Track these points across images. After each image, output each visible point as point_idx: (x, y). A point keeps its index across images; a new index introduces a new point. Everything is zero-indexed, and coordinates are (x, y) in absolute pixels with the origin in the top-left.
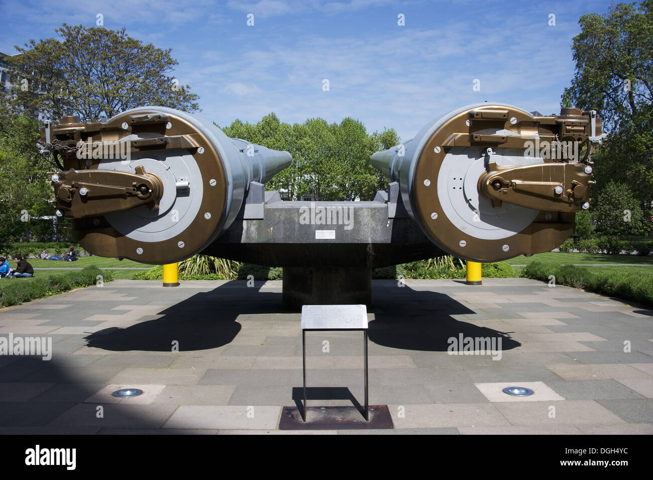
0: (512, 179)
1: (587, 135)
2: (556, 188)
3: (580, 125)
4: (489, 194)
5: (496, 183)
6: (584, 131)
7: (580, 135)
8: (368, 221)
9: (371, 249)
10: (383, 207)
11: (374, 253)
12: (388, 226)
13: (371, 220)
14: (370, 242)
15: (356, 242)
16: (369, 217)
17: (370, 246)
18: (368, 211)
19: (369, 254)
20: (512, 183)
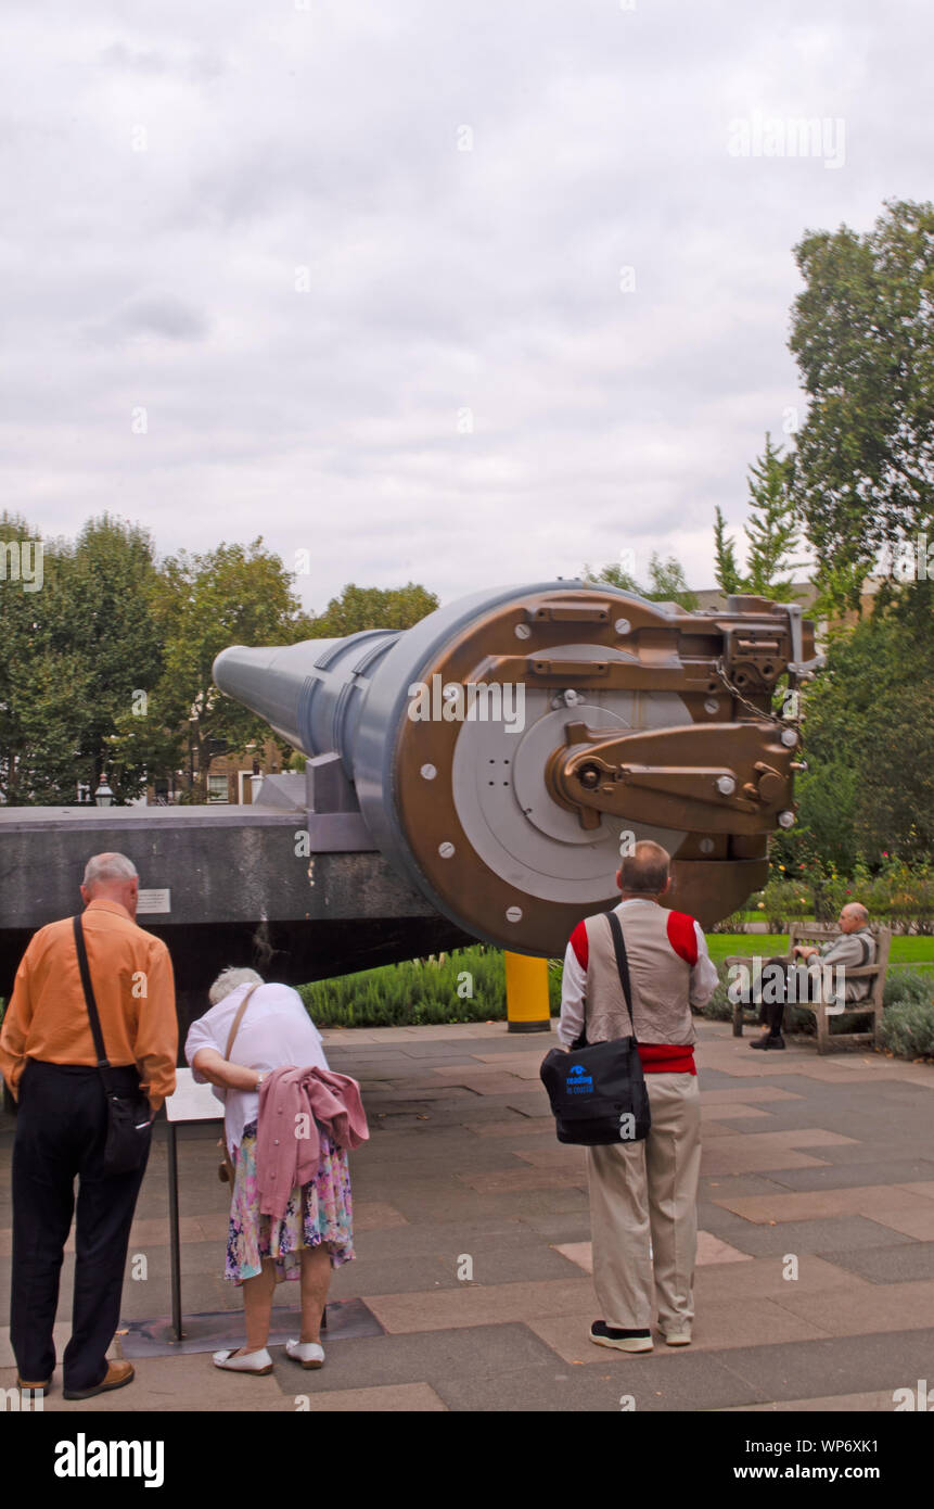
0: (624, 762)
1: (784, 660)
2: (719, 781)
3: (768, 636)
4: (571, 798)
5: (587, 771)
6: (777, 652)
7: (769, 660)
8: (256, 862)
9: (266, 937)
10: (295, 823)
11: (274, 948)
12: (310, 874)
13: (265, 859)
14: (265, 919)
15: (227, 919)
16: (258, 852)
17: (263, 929)
18: (256, 834)
19: (258, 951)
20: (623, 770)
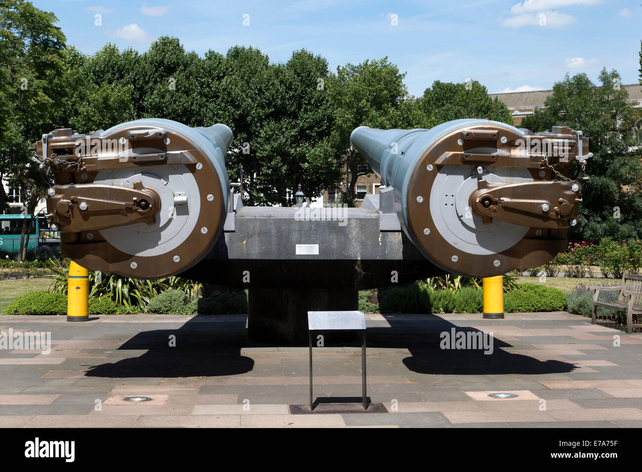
0: (501, 197)
1: (574, 155)
2: (542, 206)
4: (480, 212)
5: (485, 200)
8: (356, 234)
9: (360, 267)
10: (374, 217)
11: (364, 272)
12: (380, 240)
13: (360, 233)
14: (359, 259)
15: (343, 258)
16: (357, 229)
17: (359, 263)
18: (357, 222)
19: (357, 273)
20: (501, 200)
